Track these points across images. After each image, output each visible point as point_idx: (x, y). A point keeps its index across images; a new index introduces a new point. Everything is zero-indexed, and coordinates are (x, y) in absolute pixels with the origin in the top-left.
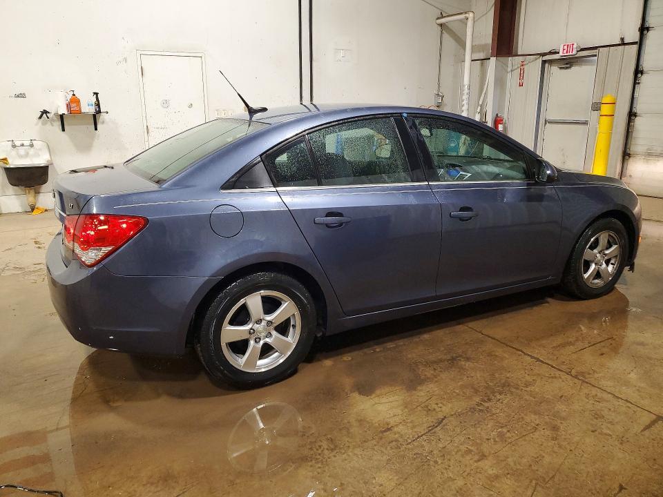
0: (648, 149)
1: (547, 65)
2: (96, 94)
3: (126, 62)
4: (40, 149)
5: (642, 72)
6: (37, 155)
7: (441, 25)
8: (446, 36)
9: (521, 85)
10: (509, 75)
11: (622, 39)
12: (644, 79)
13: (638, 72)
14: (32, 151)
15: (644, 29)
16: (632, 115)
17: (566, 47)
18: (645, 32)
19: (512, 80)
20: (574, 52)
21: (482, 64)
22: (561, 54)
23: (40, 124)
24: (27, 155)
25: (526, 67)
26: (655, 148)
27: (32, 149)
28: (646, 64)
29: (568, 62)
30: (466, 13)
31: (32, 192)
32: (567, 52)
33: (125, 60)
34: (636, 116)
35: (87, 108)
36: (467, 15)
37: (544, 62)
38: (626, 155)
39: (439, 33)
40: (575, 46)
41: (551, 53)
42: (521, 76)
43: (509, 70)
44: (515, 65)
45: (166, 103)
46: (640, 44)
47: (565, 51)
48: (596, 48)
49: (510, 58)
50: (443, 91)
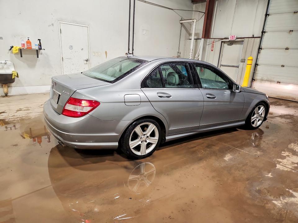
0: (262, 78)
1: (223, 43)
2: (39, 40)
3: (53, 25)
4: (10, 66)
5: (261, 49)
6: (8, 68)
7: (181, 24)
8: (183, 28)
9: (212, 50)
10: (207, 46)
11: (253, 35)
12: (262, 51)
13: (260, 48)
14: (5, 66)
15: (263, 32)
16: (256, 65)
17: (231, 37)
18: (264, 33)
19: (208, 48)
20: (235, 39)
21: (196, 41)
22: (230, 39)
23: (10, 53)
24: (3, 68)
25: (215, 43)
26: (264, 78)
27: (6, 65)
28: (263, 46)
29: (231, 43)
30: (193, 19)
31: (6, 86)
32: (232, 39)
33: (53, 24)
34: (258, 65)
35: (35, 47)
36: (194, 20)
37: (222, 42)
38: (253, 80)
39: (181, 27)
40: (235, 37)
41: (225, 38)
42: (213, 47)
43: (208, 44)
44: (210, 42)
45: (71, 47)
46: (261, 38)
47: (231, 38)
48: (244, 38)
49: (208, 39)
50: (181, 51)
